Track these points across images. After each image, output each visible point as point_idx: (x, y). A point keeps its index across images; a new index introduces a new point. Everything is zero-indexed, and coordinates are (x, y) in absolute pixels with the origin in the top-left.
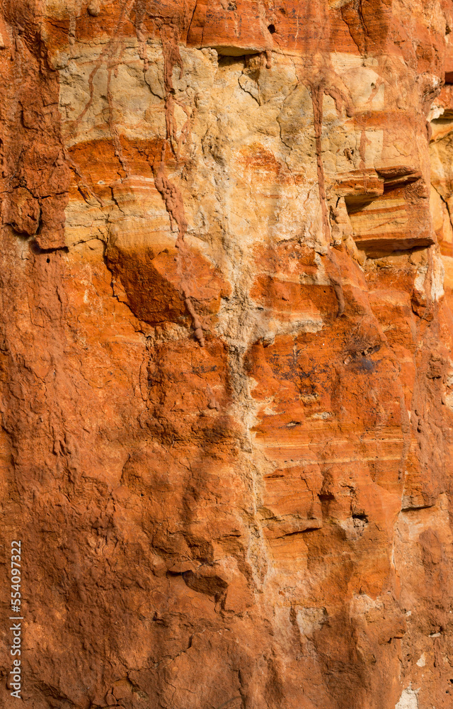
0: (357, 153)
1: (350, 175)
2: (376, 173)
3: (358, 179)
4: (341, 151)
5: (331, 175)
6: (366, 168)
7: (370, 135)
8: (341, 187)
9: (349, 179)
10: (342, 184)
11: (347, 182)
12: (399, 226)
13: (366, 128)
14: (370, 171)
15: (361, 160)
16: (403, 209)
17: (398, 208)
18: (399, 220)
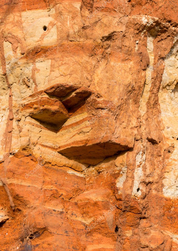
0: (31, 81)
1: (30, 99)
2: (45, 94)
3: (34, 101)
4: (21, 81)
5: (18, 101)
6: (38, 91)
7: (38, 65)
8: (25, 109)
9: (29, 102)
10: (26, 106)
11: (28, 104)
12: (86, 135)
13: (36, 61)
14: (41, 92)
15: (35, 86)
16: (86, 120)
17: (83, 120)
18: (84, 130)
